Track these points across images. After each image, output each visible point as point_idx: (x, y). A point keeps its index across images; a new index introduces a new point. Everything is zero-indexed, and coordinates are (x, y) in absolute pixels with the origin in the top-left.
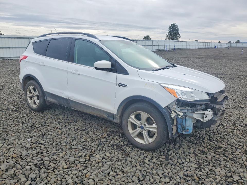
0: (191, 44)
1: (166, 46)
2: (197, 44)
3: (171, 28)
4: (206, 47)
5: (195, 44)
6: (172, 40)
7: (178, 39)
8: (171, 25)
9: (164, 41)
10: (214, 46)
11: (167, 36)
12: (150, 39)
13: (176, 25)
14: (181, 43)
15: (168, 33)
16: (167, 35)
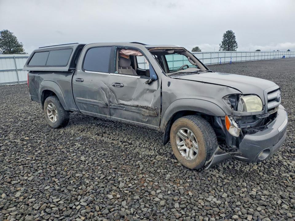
0: (252, 54)
1: (219, 59)
2: (260, 54)
3: (225, 36)
4: (272, 57)
5: (256, 54)
6: (227, 51)
7: (235, 49)
8: (225, 33)
9: (218, 53)
10: (282, 56)
11: (221, 47)
12: (200, 51)
13: (232, 32)
14: (239, 55)
15: (222, 42)
16: (221, 44)
